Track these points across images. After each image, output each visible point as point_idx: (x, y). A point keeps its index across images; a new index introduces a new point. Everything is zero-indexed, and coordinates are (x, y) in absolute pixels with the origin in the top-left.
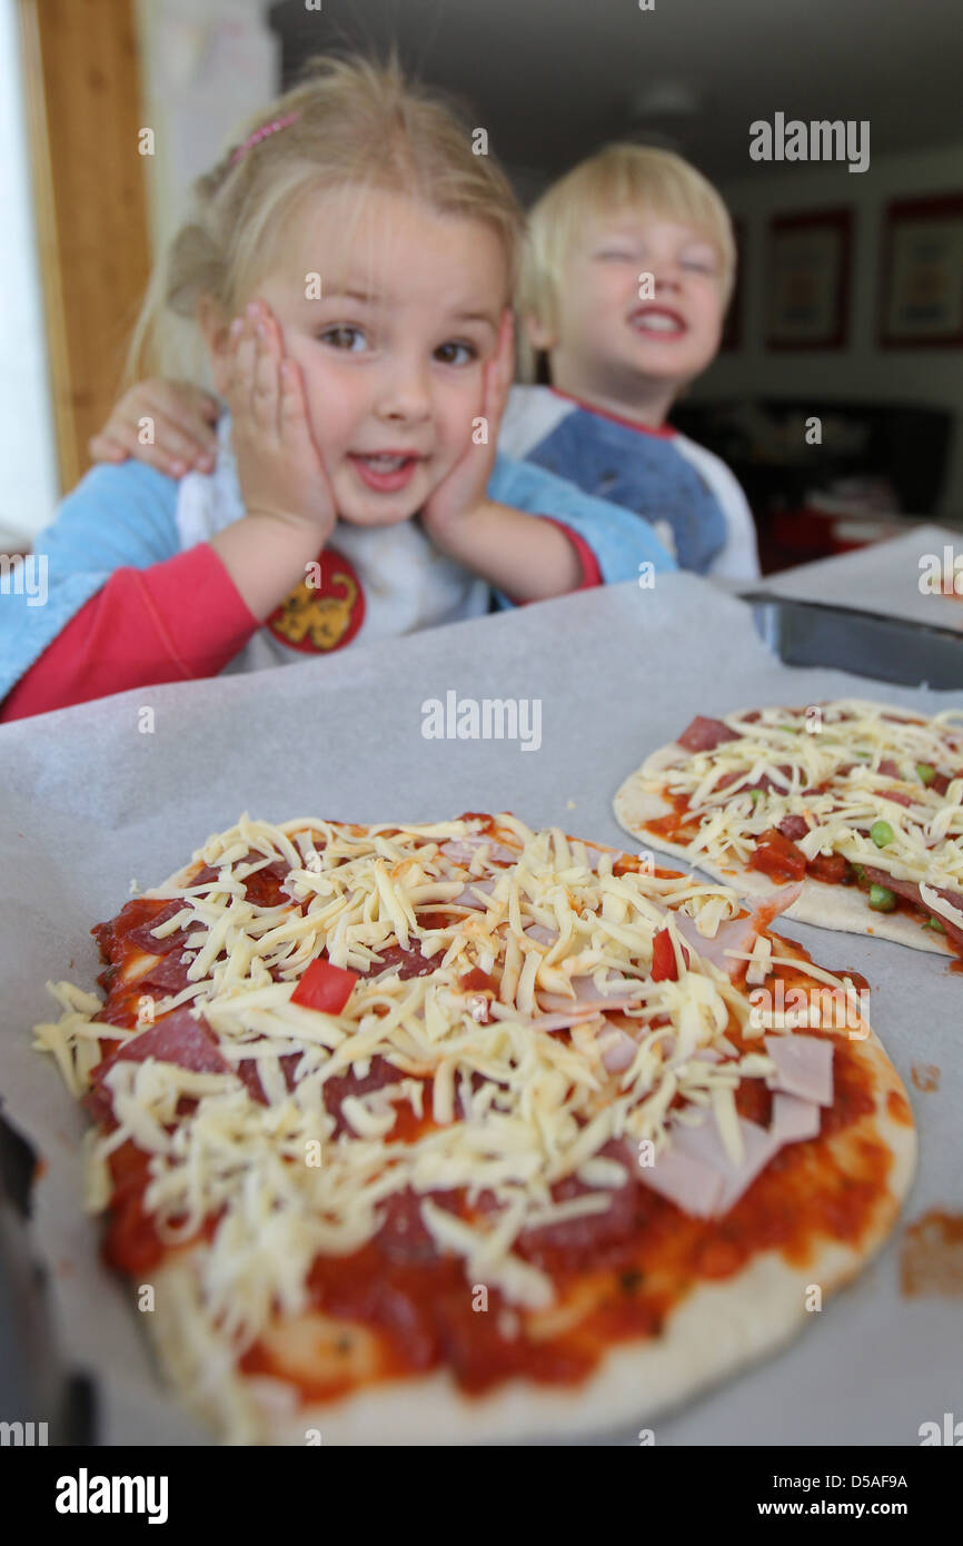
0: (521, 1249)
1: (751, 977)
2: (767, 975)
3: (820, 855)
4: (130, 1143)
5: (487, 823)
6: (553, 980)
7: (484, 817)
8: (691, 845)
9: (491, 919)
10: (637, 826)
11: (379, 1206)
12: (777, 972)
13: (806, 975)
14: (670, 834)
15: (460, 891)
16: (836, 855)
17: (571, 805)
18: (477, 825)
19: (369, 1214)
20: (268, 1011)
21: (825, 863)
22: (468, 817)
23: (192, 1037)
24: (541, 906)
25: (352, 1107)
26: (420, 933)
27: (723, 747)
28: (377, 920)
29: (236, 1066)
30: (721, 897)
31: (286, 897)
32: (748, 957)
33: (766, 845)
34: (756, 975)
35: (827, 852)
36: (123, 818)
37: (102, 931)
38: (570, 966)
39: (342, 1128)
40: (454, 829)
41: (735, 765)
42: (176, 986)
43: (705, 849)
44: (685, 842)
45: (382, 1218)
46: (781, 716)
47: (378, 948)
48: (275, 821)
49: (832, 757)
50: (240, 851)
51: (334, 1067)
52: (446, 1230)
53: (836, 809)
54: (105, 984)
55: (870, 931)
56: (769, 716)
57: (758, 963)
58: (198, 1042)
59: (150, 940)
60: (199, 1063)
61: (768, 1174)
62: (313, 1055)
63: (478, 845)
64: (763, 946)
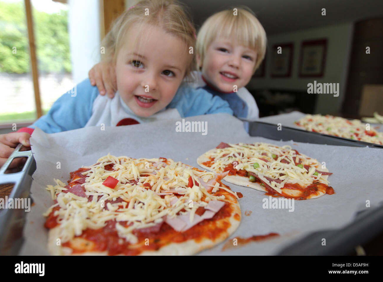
0: (133, 232)
1: (213, 191)
2: (217, 191)
3: (240, 169)
4: (58, 206)
5: (165, 160)
6: (164, 187)
7: (164, 159)
8: (211, 167)
9: (157, 176)
10: (201, 163)
11: (106, 222)
12: (220, 190)
13: (226, 191)
14: (208, 165)
15: (152, 171)
16: (245, 170)
17: (187, 159)
18: (162, 160)
19: (104, 222)
20: (99, 187)
21: (241, 171)
22: (161, 158)
23: (80, 190)
24: (169, 174)
25: (109, 205)
26: (139, 177)
27: (226, 149)
28: (130, 174)
29: (88, 197)
30: (211, 174)
31: (113, 169)
32: (213, 186)
33: (227, 166)
34: (214, 190)
35: (242, 169)
36: (85, 154)
37: (71, 173)
38: (170, 185)
39: (106, 208)
40: (156, 160)
41: (227, 152)
42: (82, 183)
43: (214, 168)
44: (210, 166)
45: (106, 224)
46: (244, 144)
47: (130, 180)
48: (117, 156)
49: (252, 152)
50: (106, 160)
51: (108, 198)
52: (119, 228)
53: (248, 161)
54: (69, 182)
55: (248, 186)
56: (241, 144)
57: (215, 187)
58: (81, 191)
59: (81, 175)
60: (80, 195)
61: (198, 224)
62: (105, 195)
63: (160, 163)
64: (218, 184)
